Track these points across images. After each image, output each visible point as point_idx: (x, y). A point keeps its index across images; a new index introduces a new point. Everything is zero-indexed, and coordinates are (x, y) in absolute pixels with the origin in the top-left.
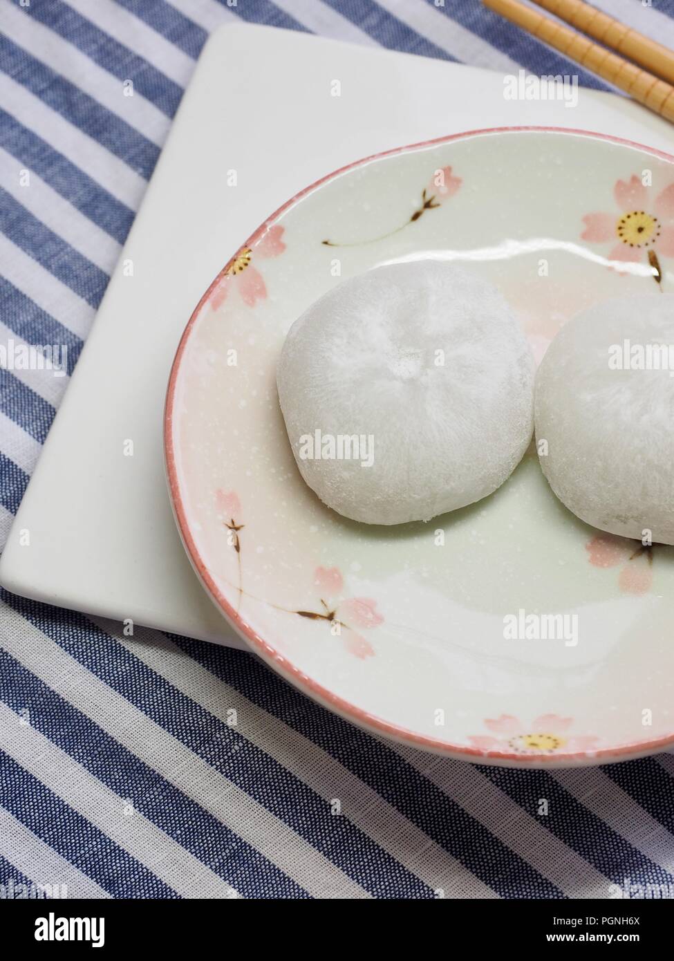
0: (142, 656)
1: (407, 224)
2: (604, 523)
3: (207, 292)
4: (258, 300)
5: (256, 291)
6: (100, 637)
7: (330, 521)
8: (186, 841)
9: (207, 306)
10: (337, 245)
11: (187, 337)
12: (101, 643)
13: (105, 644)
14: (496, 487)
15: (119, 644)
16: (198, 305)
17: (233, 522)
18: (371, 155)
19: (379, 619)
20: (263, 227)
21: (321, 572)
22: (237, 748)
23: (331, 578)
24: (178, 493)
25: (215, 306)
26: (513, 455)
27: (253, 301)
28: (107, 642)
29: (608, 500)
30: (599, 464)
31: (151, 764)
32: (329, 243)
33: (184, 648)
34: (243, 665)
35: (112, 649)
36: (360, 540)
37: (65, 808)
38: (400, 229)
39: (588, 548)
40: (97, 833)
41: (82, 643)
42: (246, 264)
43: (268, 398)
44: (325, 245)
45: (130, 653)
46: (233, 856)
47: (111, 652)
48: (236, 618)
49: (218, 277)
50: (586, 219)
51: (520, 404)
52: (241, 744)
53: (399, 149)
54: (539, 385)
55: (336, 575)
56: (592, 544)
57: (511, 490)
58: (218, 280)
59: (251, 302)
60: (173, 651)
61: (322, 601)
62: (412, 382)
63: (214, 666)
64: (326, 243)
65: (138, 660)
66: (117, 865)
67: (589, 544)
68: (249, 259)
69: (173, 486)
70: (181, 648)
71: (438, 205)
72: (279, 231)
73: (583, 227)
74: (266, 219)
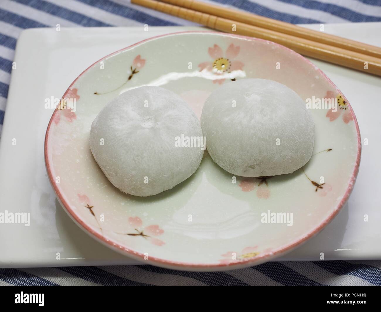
0: (56, 282)
1: (127, 81)
2: (245, 172)
3: (51, 118)
4: (73, 119)
5: (71, 116)
6: (35, 279)
7: (129, 200)
9: (53, 124)
10: (100, 94)
11: (47, 137)
12: (36, 281)
13: (38, 281)
14: (196, 168)
15: (44, 279)
16: (49, 124)
17: (88, 206)
18: (106, 55)
19: (162, 232)
20: (68, 89)
21: (131, 219)
23: (137, 220)
24: (62, 196)
25: (57, 123)
26: (200, 153)
28: (38, 280)
29: (245, 159)
30: (239, 144)
32: (97, 93)
33: (74, 274)
34: (102, 275)
35: (41, 282)
36: (144, 204)
38: (125, 84)
39: (240, 186)
41: (27, 283)
43: (88, 158)
44: (95, 94)
45: (51, 282)
47: (42, 283)
48: (102, 238)
49: (54, 112)
50: (200, 66)
51: (198, 131)
53: (117, 52)
54: (204, 123)
55: (138, 219)
56: (241, 184)
57: (201, 171)
58: (55, 113)
59: (70, 120)
60: (69, 276)
61: (136, 229)
62: (152, 128)
63: (90, 278)
64: (96, 93)
65: (55, 283)
67: (240, 184)
69: (59, 194)
70: (73, 275)
71: (138, 72)
72: (75, 91)
74: (69, 87)
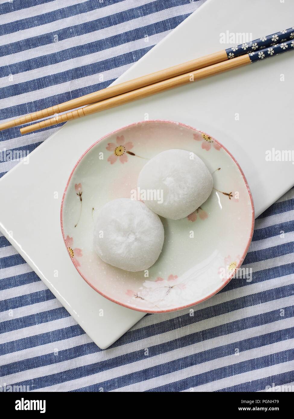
1: (82, 203)
4: (81, 253)
5: (79, 252)
8: (193, 343)
10: (77, 224)
22: (180, 320)
27: (81, 254)
31: (172, 340)
37: (168, 363)
38: (82, 206)
39: (189, 220)
40: (179, 360)
42: (72, 251)
46: (203, 335)
49: (72, 260)
50: (108, 160)
52: (180, 318)
62: (136, 239)
64: (75, 226)
66: (189, 360)
68: (71, 249)
71: (82, 192)
72: (68, 237)
73: (109, 163)
